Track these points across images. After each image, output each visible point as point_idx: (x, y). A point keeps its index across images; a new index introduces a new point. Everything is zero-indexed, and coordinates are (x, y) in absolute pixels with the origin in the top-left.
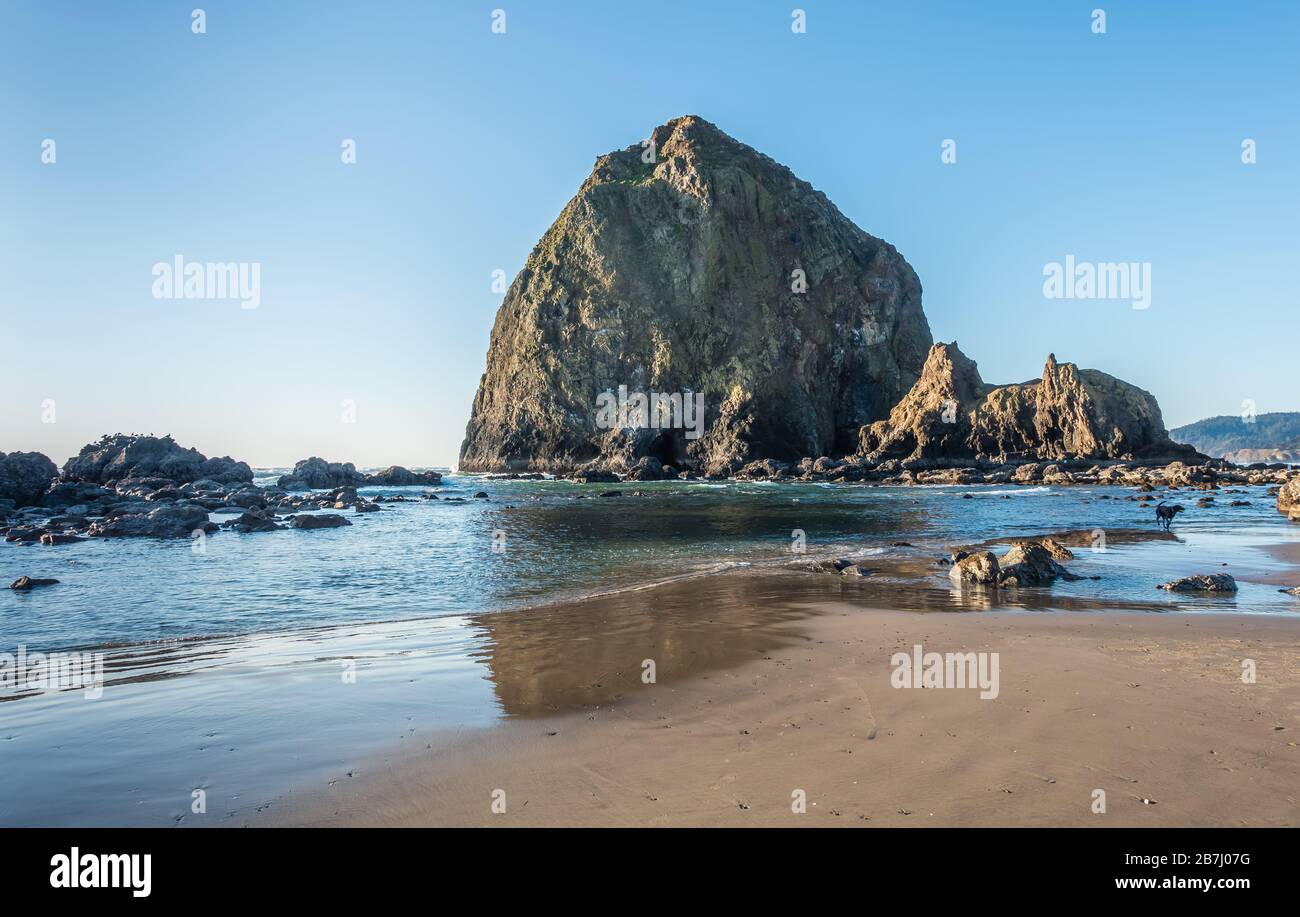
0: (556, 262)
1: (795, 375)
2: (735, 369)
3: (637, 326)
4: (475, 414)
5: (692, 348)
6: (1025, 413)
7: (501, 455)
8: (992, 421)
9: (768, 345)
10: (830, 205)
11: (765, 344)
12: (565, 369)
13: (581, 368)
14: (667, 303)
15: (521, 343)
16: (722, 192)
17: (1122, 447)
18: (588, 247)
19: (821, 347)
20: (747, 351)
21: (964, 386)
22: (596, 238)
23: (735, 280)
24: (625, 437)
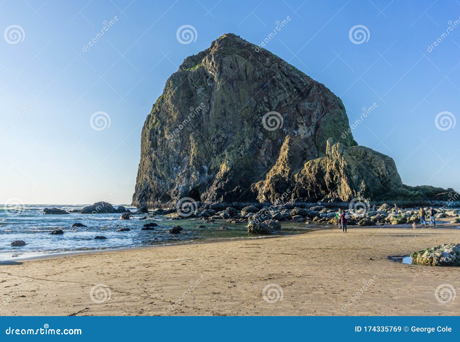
0: (158, 110)
1: (258, 157)
2: (225, 155)
3: (185, 137)
5: (207, 147)
6: (321, 174)
8: (305, 179)
9: (244, 143)
11: (243, 142)
12: (157, 159)
13: (164, 158)
14: (199, 124)
16: (225, 68)
18: (169, 102)
20: (233, 146)
22: (172, 97)
23: (230, 111)
24: (178, 191)
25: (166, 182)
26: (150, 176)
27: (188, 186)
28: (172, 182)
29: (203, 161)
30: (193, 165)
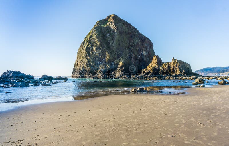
0: (89, 40)
1: (131, 61)
2: (121, 59)
3: (104, 52)
4: (74, 67)
5: (113, 56)
6: (169, 67)
7: (79, 74)
8: (164, 69)
10: (138, 31)
11: (126, 55)
12: (91, 59)
13: (93, 59)
14: (109, 47)
15: (83, 54)
16: (119, 28)
17: (185, 73)
18: (95, 37)
19: (136, 56)
20: (123, 56)
21: (159, 63)
22: (96, 36)
23: (121, 44)
24: (101, 71)
25: (94, 68)
26: (86, 65)
27: (106, 69)
28: (97, 68)
29: (112, 61)
30: (108, 62)
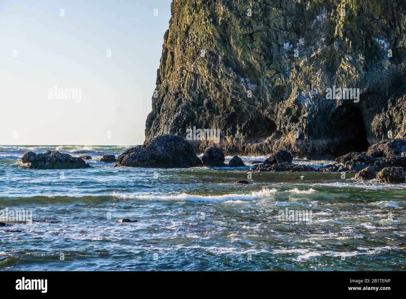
24: (300, 108)
25: (258, 84)
26: (209, 67)
28: (278, 84)
29: (374, 25)
30: (345, 35)
